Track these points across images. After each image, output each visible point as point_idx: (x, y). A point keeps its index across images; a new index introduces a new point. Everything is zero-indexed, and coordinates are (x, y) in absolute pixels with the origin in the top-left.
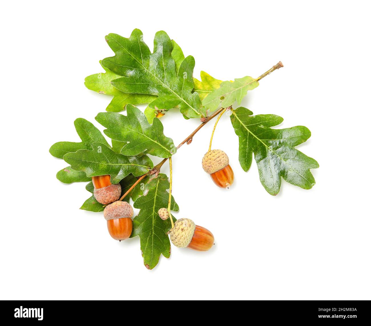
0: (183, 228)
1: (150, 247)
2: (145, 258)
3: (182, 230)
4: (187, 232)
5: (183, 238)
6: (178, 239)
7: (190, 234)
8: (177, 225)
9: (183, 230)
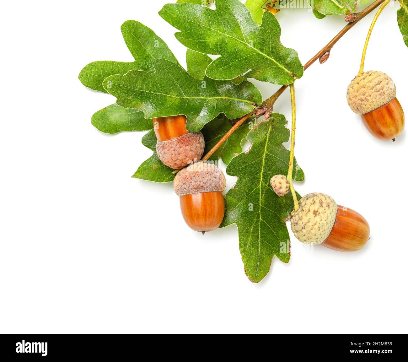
0: (316, 210)
1: (255, 243)
2: (247, 262)
3: (315, 212)
4: (324, 217)
5: (316, 227)
6: (308, 229)
7: (329, 220)
8: (305, 204)
9: (317, 213)
